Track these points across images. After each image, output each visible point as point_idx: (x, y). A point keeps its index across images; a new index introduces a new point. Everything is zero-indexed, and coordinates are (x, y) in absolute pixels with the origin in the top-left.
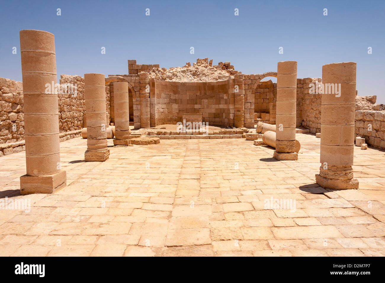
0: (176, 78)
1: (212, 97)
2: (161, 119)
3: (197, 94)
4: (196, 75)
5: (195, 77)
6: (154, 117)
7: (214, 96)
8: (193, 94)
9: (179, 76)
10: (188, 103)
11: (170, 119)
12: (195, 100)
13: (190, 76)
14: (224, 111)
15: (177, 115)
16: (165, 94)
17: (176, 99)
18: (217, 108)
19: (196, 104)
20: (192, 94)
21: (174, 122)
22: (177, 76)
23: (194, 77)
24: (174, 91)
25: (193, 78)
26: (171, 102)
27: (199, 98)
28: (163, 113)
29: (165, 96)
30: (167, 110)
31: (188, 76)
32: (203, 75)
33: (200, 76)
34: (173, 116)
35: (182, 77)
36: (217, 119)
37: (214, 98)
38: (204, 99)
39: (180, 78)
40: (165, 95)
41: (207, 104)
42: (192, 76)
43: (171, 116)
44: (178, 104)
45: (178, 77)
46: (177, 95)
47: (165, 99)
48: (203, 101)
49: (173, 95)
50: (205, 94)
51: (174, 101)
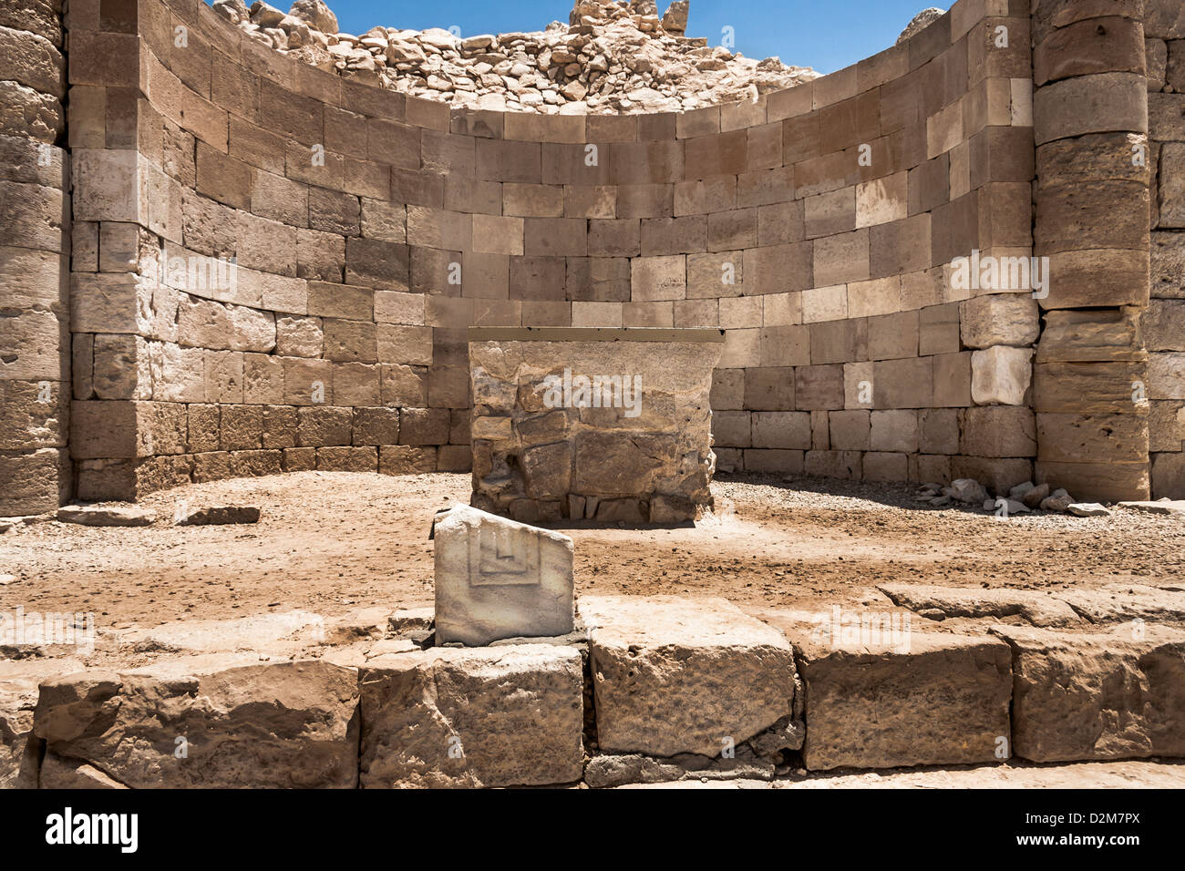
0: (418, 85)
1: (722, 234)
2: (241, 416)
3: (591, 214)
4: (572, 78)
5: (573, 88)
6: (120, 386)
7: (747, 226)
8: (560, 210)
9: (440, 74)
10: (515, 291)
11: (353, 420)
12: (573, 262)
13: (527, 78)
14: (864, 340)
15: (417, 390)
16: (302, 182)
17: (410, 249)
18: (778, 321)
19: (586, 295)
20: (554, 215)
21: (391, 450)
22: (424, 75)
23: (560, 93)
24: (390, 170)
25: (551, 96)
26: (362, 269)
27: (609, 249)
28: (272, 360)
29: (300, 205)
30: (318, 334)
31: (510, 81)
32: (636, 77)
33: (612, 79)
34: (382, 396)
35: (460, 80)
36: (780, 425)
37: (742, 239)
38: (658, 251)
39: (446, 85)
40: (301, 192)
41: (680, 293)
42: (543, 83)
43: (358, 393)
44: (426, 290)
45: (432, 80)
46: (416, 212)
47: (303, 234)
48: (646, 274)
49: (384, 205)
50: (665, 209)
51: (397, 266)
